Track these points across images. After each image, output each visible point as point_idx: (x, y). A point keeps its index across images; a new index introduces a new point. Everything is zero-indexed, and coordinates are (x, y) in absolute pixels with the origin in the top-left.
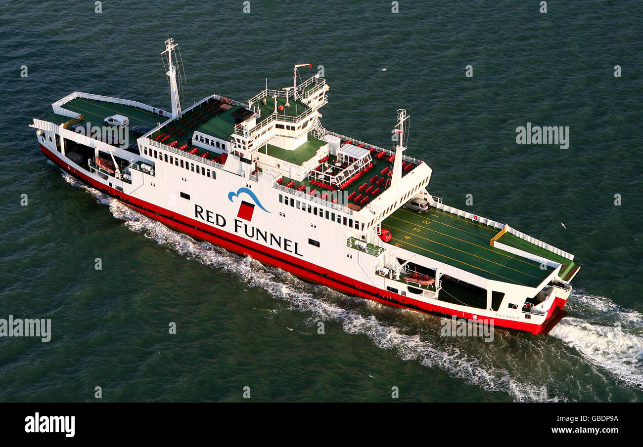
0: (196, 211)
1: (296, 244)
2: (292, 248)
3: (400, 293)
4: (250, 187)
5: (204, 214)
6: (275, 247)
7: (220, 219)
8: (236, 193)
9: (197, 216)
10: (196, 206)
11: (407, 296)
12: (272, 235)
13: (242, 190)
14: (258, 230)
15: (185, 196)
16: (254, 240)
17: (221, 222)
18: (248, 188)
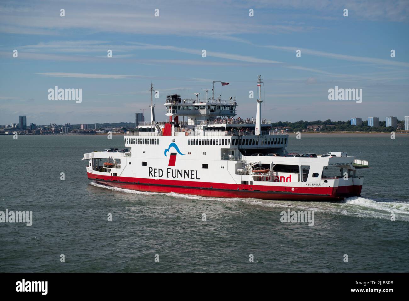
5: (153, 173)
8: (168, 149)
9: (149, 176)
10: (150, 168)
12: (185, 171)
14: (178, 171)
18: (174, 142)
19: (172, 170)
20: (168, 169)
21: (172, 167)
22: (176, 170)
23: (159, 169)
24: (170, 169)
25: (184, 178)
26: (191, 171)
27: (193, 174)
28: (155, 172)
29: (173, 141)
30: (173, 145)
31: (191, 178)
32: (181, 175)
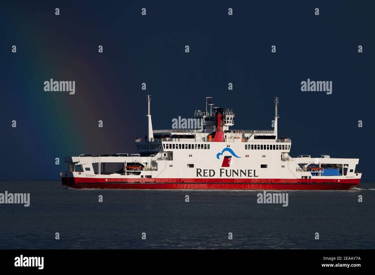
19: (226, 170)
20: (221, 169)
21: (226, 168)
22: (231, 170)
23: (210, 170)
24: (224, 169)
25: (241, 176)
26: (249, 171)
27: (251, 173)
28: (204, 173)
29: (227, 146)
30: (228, 149)
31: (249, 176)
32: (237, 174)
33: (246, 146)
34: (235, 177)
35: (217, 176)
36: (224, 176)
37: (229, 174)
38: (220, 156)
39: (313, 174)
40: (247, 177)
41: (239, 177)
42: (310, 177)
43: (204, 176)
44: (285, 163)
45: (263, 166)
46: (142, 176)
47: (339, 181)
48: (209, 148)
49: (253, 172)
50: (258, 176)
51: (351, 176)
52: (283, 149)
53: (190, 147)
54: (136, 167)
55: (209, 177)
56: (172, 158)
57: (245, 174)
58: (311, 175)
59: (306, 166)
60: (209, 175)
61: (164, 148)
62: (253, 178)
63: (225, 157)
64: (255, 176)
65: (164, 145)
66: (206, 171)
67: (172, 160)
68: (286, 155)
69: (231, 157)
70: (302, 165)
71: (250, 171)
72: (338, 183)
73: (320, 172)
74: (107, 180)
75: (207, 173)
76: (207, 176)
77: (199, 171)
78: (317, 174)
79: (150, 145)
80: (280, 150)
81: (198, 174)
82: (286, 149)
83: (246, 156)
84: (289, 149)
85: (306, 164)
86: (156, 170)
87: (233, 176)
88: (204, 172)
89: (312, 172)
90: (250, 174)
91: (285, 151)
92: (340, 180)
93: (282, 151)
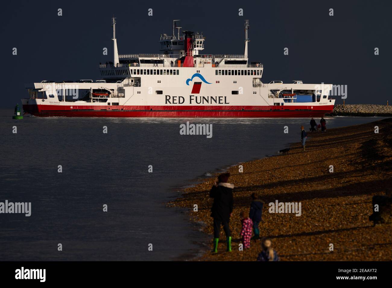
0: (166, 100)
1: (225, 97)
2: (223, 101)
3: (281, 105)
4: (199, 72)
6: (214, 104)
7: (181, 99)
11: (284, 105)
13: (195, 76)
15: (160, 92)
16: (201, 104)
17: (182, 100)
33: (217, 71)
34: (206, 104)
35: (187, 103)
36: (194, 104)
37: (199, 101)
38: (190, 82)
39: (285, 101)
40: (217, 104)
41: (209, 104)
42: (283, 104)
43: (173, 103)
44: (257, 89)
45: (235, 93)
46: (109, 104)
47: (312, 108)
48: (178, 74)
49: (223, 99)
50: (229, 103)
51: (325, 102)
52: (255, 74)
53: (159, 72)
54: (102, 94)
55: (178, 105)
56: (140, 84)
57: (216, 101)
58: (283, 102)
59: (278, 92)
60: (178, 103)
61: (132, 74)
62: (224, 105)
63: (195, 83)
64: (225, 103)
65: (132, 70)
66: (175, 98)
67: (140, 86)
68: (258, 81)
69: (201, 83)
70: (274, 92)
71: (220, 98)
72: (311, 109)
73: (293, 98)
74: (72, 108)
75: (176, 100)
76: (177, 103)
77: (168, 98)
78: (289, 101)
79: (116, 70)
80: (252, 76)
81: (167, 101)
82: (258, 74)
83: (217, 82)
84: (261, 75)
85: (279, 90)
86: (124, 97)
87: (203, 103)
88: (173, 99)
89: (284, 98)
90: (220, 101)
91: (256, 76)
92: (313, 106)
93: (254, 76)
